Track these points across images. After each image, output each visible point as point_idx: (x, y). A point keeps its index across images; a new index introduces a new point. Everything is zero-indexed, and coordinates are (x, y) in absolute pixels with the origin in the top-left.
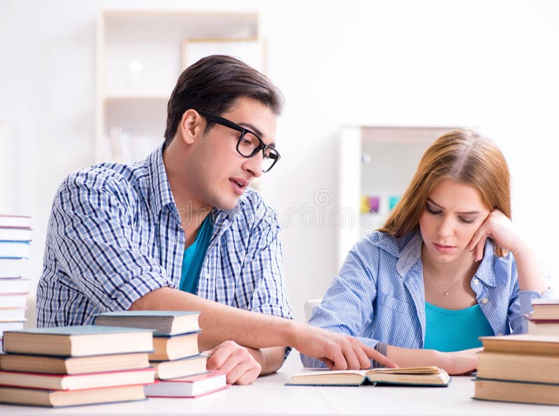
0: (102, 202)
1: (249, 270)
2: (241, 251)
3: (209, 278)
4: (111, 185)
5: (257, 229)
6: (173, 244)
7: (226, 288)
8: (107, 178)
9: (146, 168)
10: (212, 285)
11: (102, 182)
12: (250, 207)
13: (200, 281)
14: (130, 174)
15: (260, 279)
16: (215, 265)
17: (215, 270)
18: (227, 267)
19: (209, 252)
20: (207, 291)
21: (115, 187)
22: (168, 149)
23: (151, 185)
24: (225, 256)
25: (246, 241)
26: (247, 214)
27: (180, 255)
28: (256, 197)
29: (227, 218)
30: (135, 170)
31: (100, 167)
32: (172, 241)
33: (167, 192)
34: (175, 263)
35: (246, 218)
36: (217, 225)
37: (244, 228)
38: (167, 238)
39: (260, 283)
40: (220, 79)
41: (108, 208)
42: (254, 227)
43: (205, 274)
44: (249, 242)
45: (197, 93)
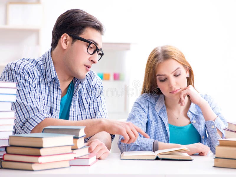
0: (21, 78)
1: (93, 107)
2: (88, 98)
3: (74, 110)
4: (26, 69)
5: (94, 88)
6: (56, 95)
7: (82, 115)
8: (25, 66)
9: (43, 60)
10: (75, 113)
11: (22, 68)
12: (90, 78)
13: (70, 112)
14: (36, 63)
15: (98, 111)
16: (76, 105)
17: (76, 107)
18: (82, 105)
19: (73, 99)
20: (73, 116)
21: (28, 70)
22: (54, 52)
23: (46, 68)
24: (80, 100)
25: (90, 93)
26: (89, 81)
27: (59, 100)
28: (93, 73)
29: (80, 83)
30: (39, 61)
31: (22, 60)
32: (55, 94)
33: (54, 72)
34: (57, 104)
35: (89, 83)
36: (76, 86)
37: (88, 88)
38: (53, 92)
39: (98, 113)
40: (78, 20)
41: (24, 81)
42: (93, 87)
43: (72, 109)
44: (91, 94)
45: (67, 27)
